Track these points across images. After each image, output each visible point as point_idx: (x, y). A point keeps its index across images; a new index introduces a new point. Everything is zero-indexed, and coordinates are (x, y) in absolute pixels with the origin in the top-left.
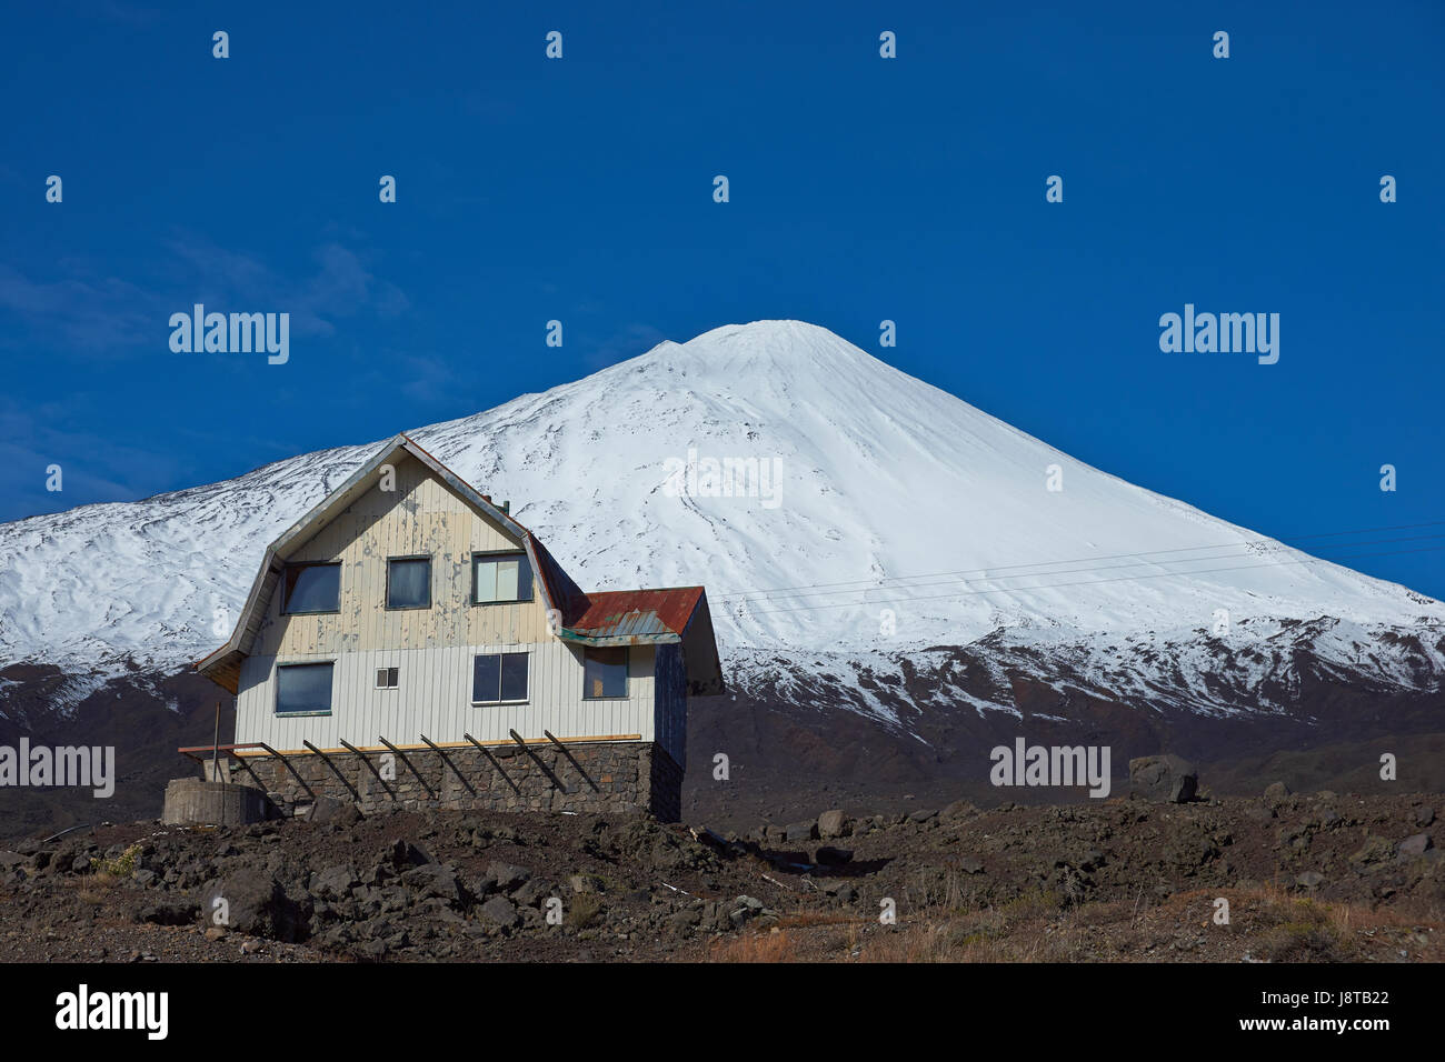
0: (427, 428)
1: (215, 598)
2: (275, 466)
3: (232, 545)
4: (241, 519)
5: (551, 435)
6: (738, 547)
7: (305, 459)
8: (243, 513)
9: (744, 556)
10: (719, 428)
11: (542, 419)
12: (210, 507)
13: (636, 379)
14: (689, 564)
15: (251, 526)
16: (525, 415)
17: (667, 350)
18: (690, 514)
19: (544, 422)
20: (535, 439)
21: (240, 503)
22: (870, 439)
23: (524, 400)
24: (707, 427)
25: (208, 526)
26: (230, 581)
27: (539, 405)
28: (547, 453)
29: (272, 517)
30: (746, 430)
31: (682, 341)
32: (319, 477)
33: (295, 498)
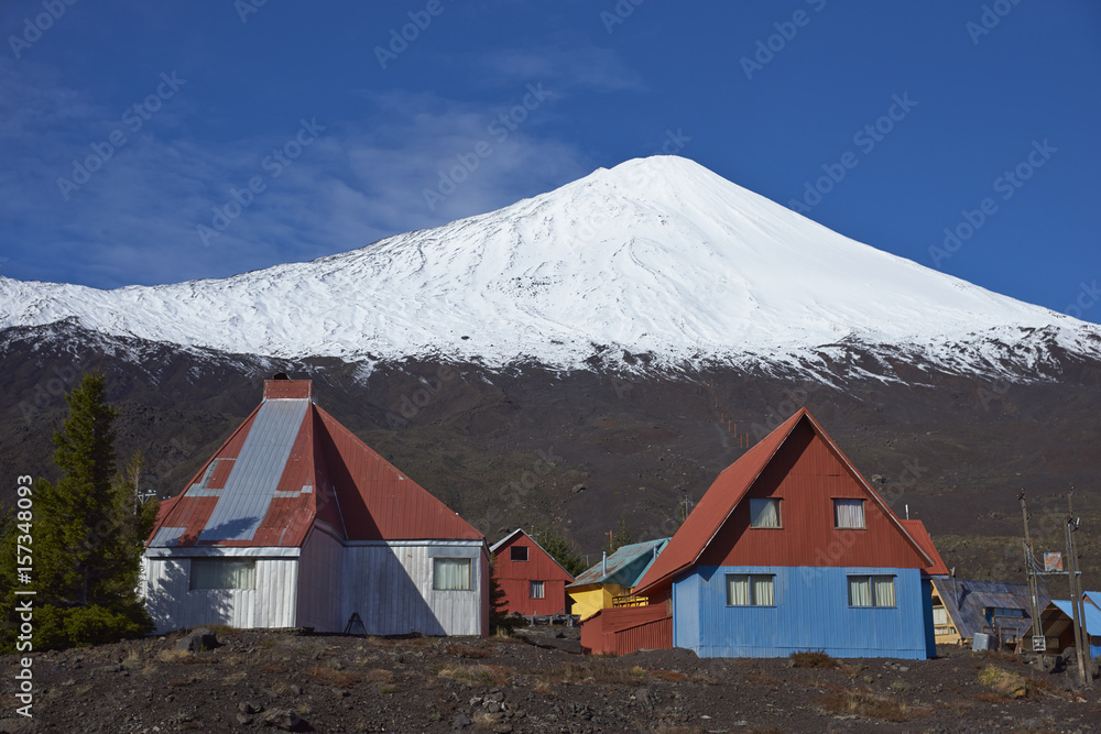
0: (474, 218)
1: (382, 318)
2: (383, 242)
3: (375, 287)
4: (376, 272)
5: (547, 223)
6: (673, 288)
7: (400, 237)
8: (376, 268)
9: (676, 293)
10: (645, 218)
11: (539, 213)
12: (356, 266)
13: (588, 190)
14: (647, 298)
15: (383, 275)
16: (529, 211)
17: (602, 171)
18: (639, 268)
19: (541, 216)
20: (537, 224)
21: (374, 262)
22: (730, 225)
23: (526, 202)
24: (637, 218)
25: (358, 276)
26: (384, 307)
27: (535, 205)
28: (547, 232)
29: (393, 271)
30: (660, 219)
31: (609, 168)
32: (415, 248)
33: (404, 260)
